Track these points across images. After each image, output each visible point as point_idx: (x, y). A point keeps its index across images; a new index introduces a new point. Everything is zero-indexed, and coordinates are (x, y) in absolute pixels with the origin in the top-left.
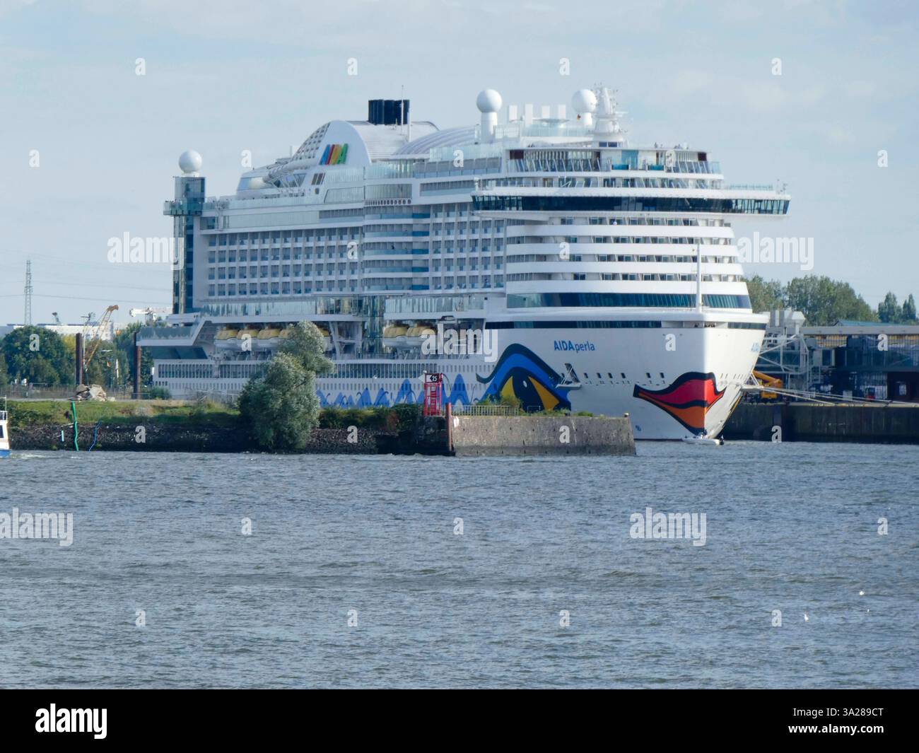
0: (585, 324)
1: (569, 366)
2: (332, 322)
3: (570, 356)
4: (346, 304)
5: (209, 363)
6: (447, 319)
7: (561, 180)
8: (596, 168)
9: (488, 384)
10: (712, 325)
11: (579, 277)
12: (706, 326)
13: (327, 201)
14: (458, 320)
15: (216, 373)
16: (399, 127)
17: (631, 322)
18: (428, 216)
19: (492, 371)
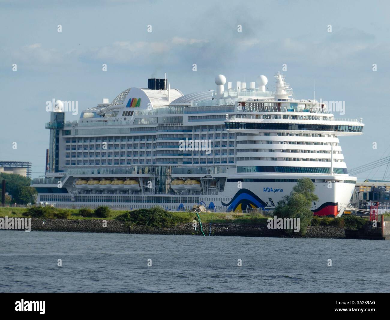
0: (279, 180)
1: (270, 199)
2: (140, 178)
3: (271, 195)
4: (146, 170)
5: (69, 195)
6: (208, 177)
7: (264, 116)
8: (279, 111)
9: (228, 207)
10: (338, 181)
11: (274, 159)
12: (336, 182)
13: (134, 123)
14: (213, 177)
15: (73, 199)
16: (163, 91)
17: (294, 179)
18: (191, 131)
19: (230, 200)
